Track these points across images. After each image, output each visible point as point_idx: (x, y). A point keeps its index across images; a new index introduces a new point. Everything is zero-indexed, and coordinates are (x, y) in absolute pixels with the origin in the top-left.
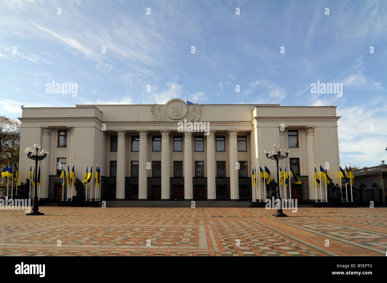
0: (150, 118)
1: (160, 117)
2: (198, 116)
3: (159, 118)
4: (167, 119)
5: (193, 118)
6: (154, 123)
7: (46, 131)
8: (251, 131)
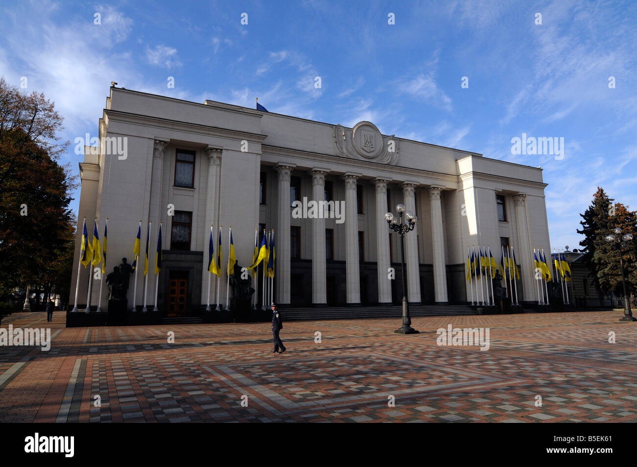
0: (331, 149)
1: (347, 150)
2: (397, 157)
3: (345, 151)
4: (355, 154)
5: (392, 159)
6: (338, 158)
7: (161, 148)
8: (455, 190)
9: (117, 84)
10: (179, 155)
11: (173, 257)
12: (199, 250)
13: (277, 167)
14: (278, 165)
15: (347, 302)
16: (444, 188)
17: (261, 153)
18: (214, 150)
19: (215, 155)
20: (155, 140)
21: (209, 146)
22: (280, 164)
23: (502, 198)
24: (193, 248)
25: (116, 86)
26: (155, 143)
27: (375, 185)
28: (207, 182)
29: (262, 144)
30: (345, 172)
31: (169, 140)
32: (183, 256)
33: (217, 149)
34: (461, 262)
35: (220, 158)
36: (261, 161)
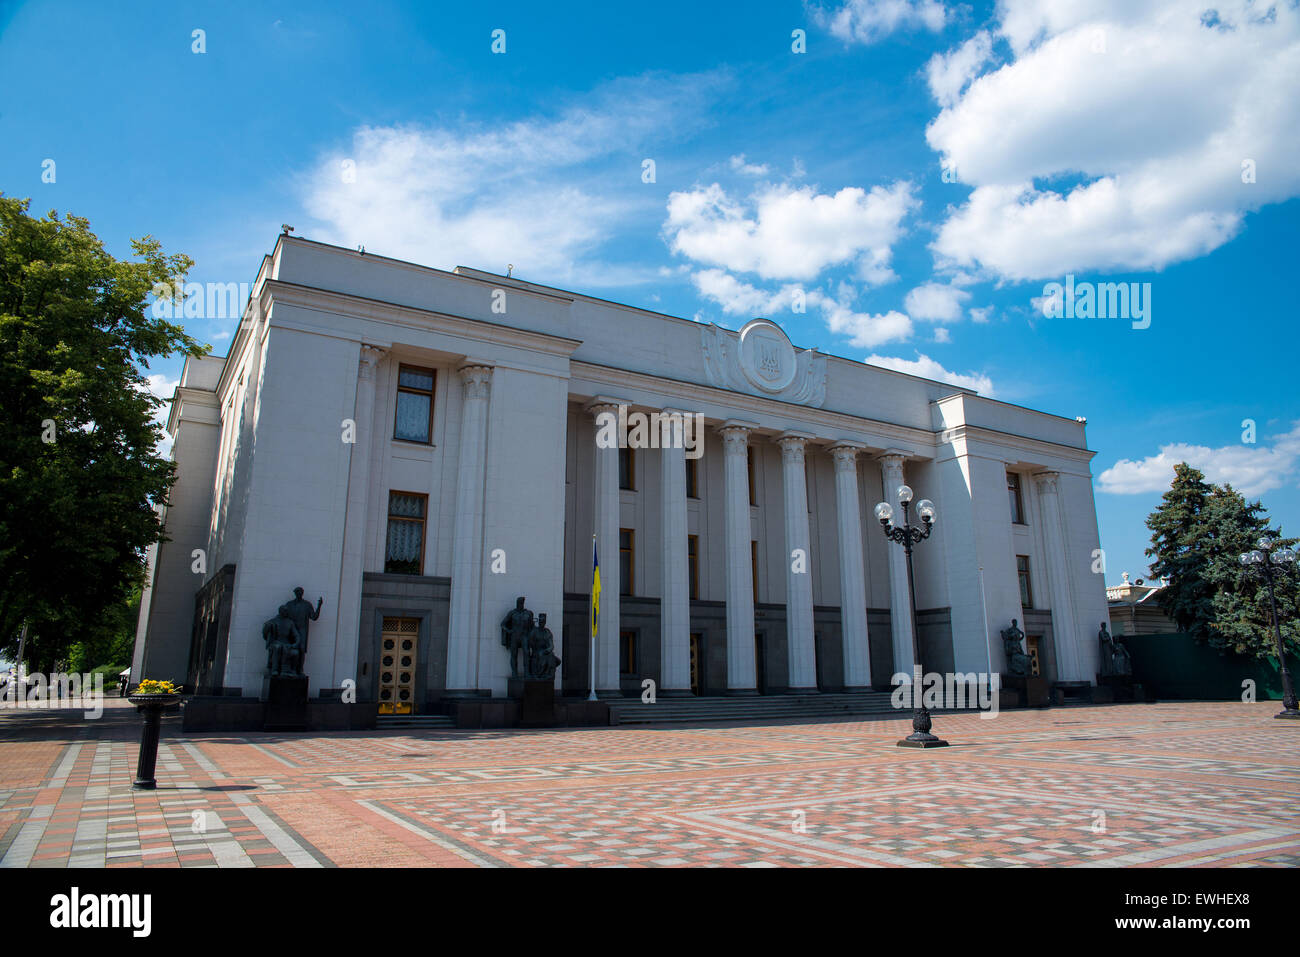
0: (698, 372)
1: (730, 376)
2: (822, 391)
3: (724, 376)
4: (744, 383)
5: (812, 396)
6: (712, 391)
7: (372, 360)
8: (929, 461)
9: (292, 229)
10: (406, 376)
11: (391, 587)
12: (442, 573)
13: (594, 406)
14: (595, 402)
15: (729, 687)
16: (912, 455)
17: (568, 375)
18: (477, 368)
19: (477, 377)
20: (363, 345)
21: (468, 360)
22: (602, 399)
23: (1014, 478)
24: (429, 570)
25: (290, 233)
26: (363, 351)
27: (781, 448)
28: (459, 434)
29: (571, 360)
30: (724, 419)
31: (390, 346)
32: (411, 586)
33: (482, 366)
34: (942, 605)
35: (488, 385)
36: (569, 394)
